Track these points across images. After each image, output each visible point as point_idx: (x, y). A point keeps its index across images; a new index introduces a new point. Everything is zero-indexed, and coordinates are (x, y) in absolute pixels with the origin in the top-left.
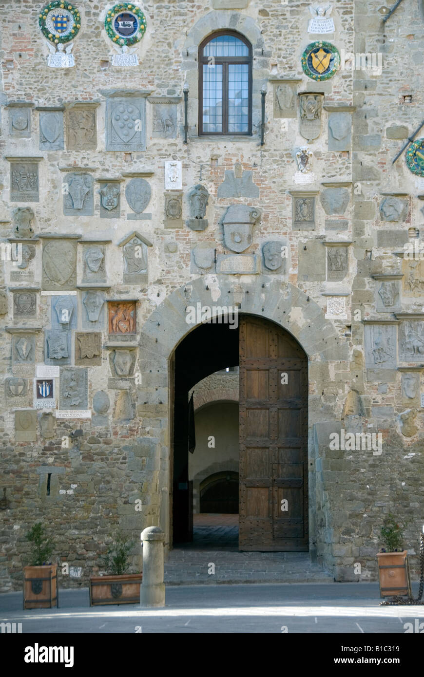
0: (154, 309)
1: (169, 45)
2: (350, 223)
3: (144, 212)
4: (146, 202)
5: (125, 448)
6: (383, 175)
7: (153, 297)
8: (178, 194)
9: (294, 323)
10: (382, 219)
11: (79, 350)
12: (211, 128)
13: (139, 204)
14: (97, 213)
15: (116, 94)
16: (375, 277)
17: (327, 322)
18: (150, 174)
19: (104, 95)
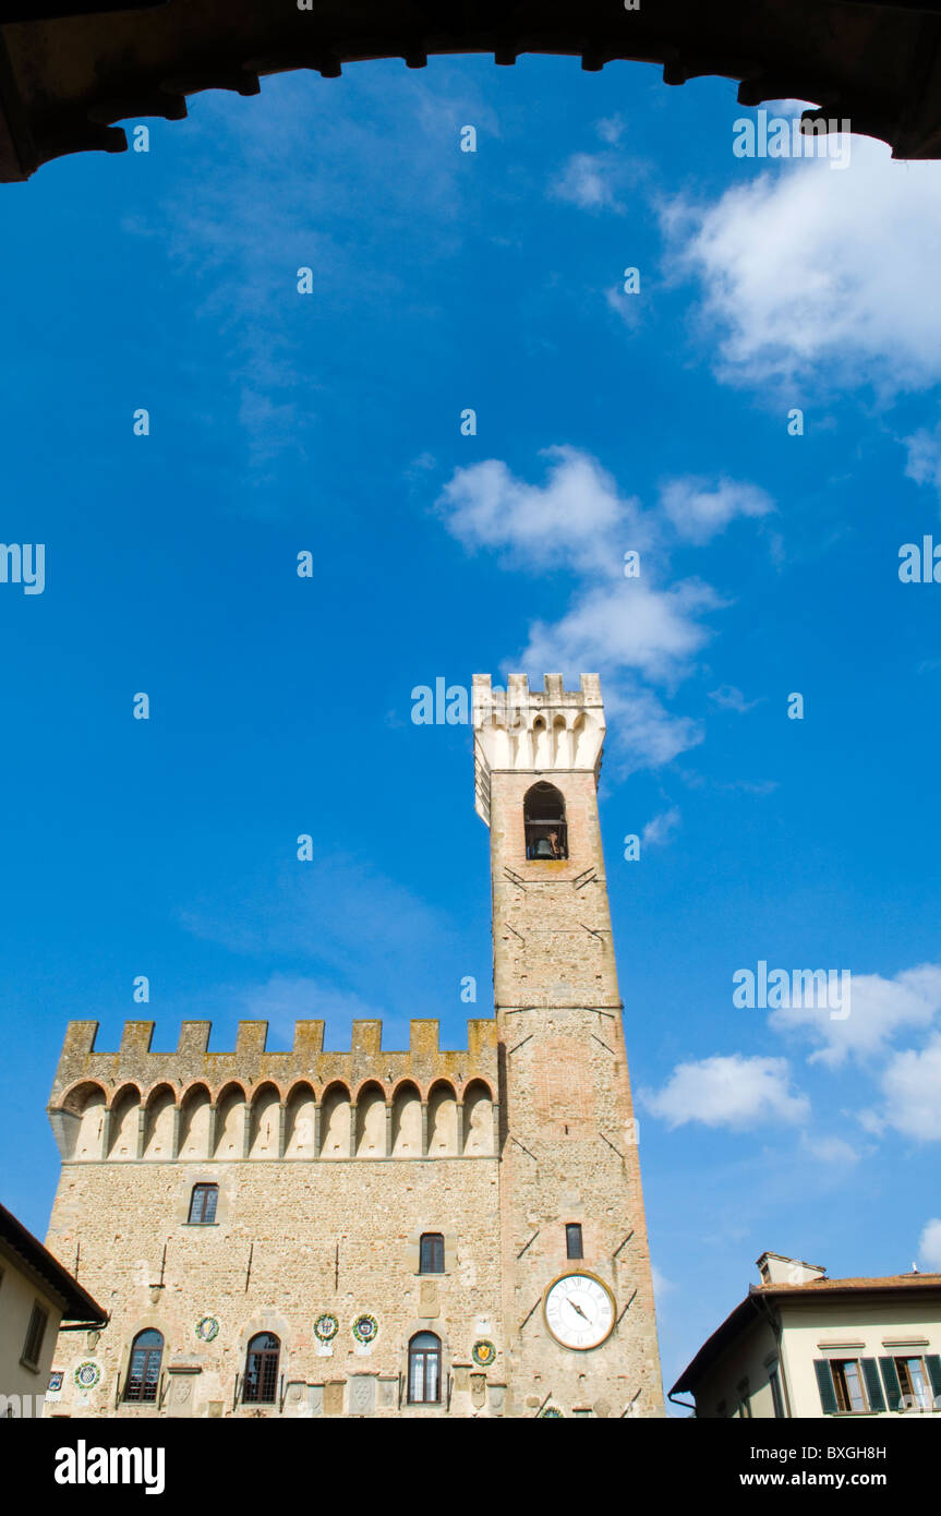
12: (416, 1399)
15: (357, 1375)
19: (350, 1374)
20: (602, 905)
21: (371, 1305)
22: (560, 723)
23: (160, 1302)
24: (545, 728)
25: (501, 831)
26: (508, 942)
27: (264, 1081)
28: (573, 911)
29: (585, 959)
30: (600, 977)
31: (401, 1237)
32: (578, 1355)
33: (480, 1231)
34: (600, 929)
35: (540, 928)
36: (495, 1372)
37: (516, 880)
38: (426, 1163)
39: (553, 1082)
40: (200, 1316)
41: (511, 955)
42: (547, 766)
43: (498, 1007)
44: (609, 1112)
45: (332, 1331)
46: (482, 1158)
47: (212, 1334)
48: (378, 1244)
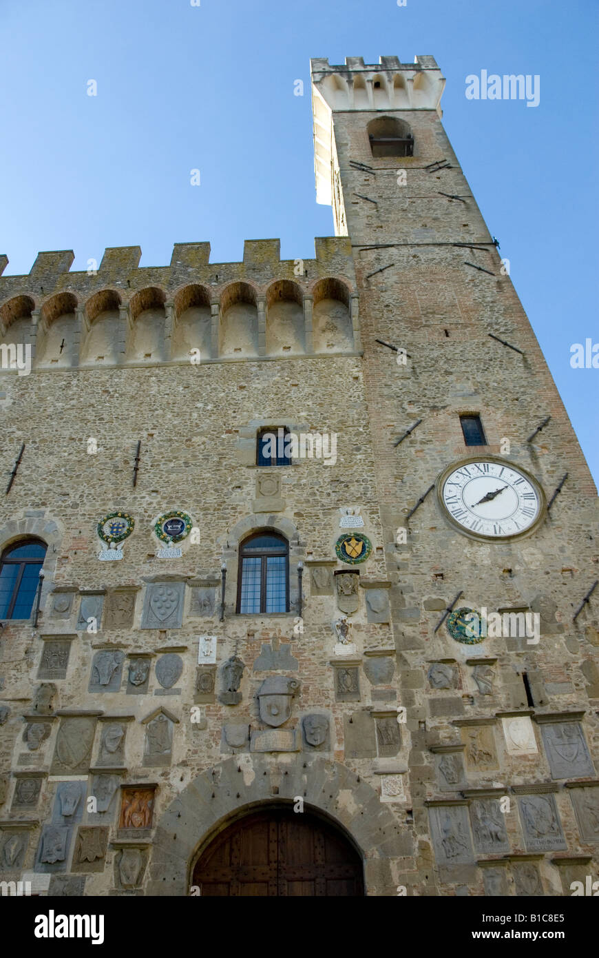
0: (175, 796)
1: (212, 541)
2: (398, 693)
3: (174, 687)
4: (176, 677)
6: (427, 644)
7: (175, 782)
8: (212, 668)
9: (344, 811)
10: (432, 687)
11: (79, 850)
12: (248, 609)
13: (169, 679)
14: (124, 689)
15: (156, 579)
16: (433, 750)
17: (383, 806)
18: (184, 650)
19: (145, 580)
21: (183, 502)
24: (384, 88)
26: (358, 207)
28: (428, 185)
29: (447, 214)
30: (468, 225)
31: (229, 432)
32: (497, 546)
34: (462, 196)
35: (394, 196)
36: (371, 570)
37: (363, 169)
38: (264, 363)
39: (424, 297)
41: (363, 214)
42: (389, 108)
44: (498, 317)
46: (338, 355)
48: (197, 440)
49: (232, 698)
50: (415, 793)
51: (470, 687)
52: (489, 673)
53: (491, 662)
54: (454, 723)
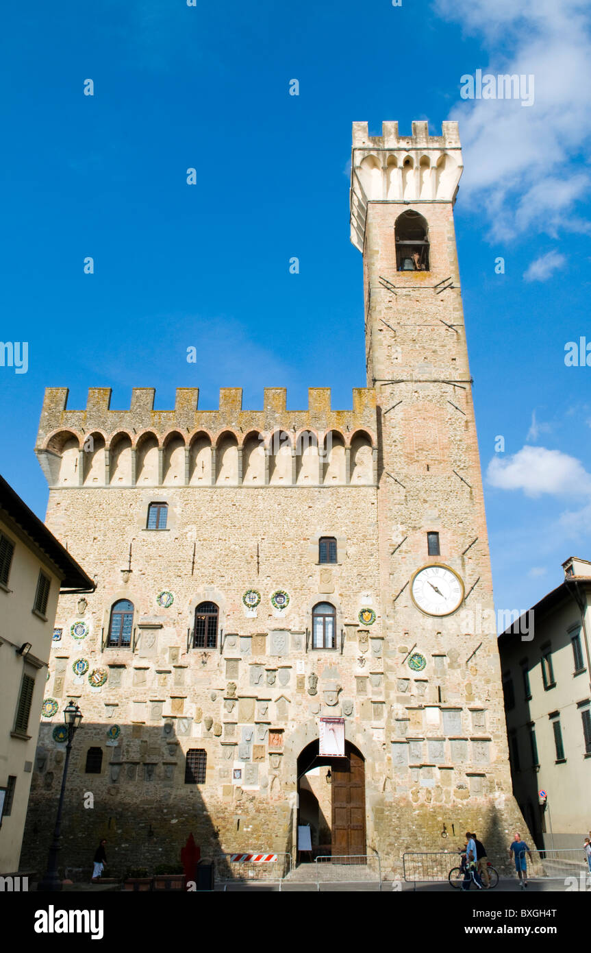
0: (291, 733)
1: (299, 608)
2: (383, 692)
3: (287, 685)
4: (288, 680)
5: (276, 806)
6: (398, 670)
7: (291, 728)
8: (303, 676)
10: (398, 691)
11: (254, 754)
12: (318, 646)
13: (284, 682)
14: (265, 685)
15: (275, 630)
16: (397, 719)
17: (373, 741)
18: (291, 667)
19: (270, 630)
20: (457, 306)
21: (284, 584)
22: (425, 163)
23: (129, 582)
24: (412, 167)
25: (376, 249)
26: (382, 333)
27: (198, 430)
28: (434, 310)
29: (443, 346)
30: (455, 359)
31: (304, 539)
32: (436, 619)
33: (363, 536)
34: (455, 324)
35: (408, 323)
36: (375, 630)
37: (388, 286)
38: (322, 489)
39: (418, 434)
40: (159, 591)
41: (386, 343)
42: (414, 198)
43: (375, 380)
44: (461, 455)
45: (256, 601)
46: (364, 486)
47: (169, 603)
48: (288, 543)
49: (313, 692)
50: (387, 737)
51: (415, 691)
52: (423, 686)
53: (426, 681)
54: (407, 708)
